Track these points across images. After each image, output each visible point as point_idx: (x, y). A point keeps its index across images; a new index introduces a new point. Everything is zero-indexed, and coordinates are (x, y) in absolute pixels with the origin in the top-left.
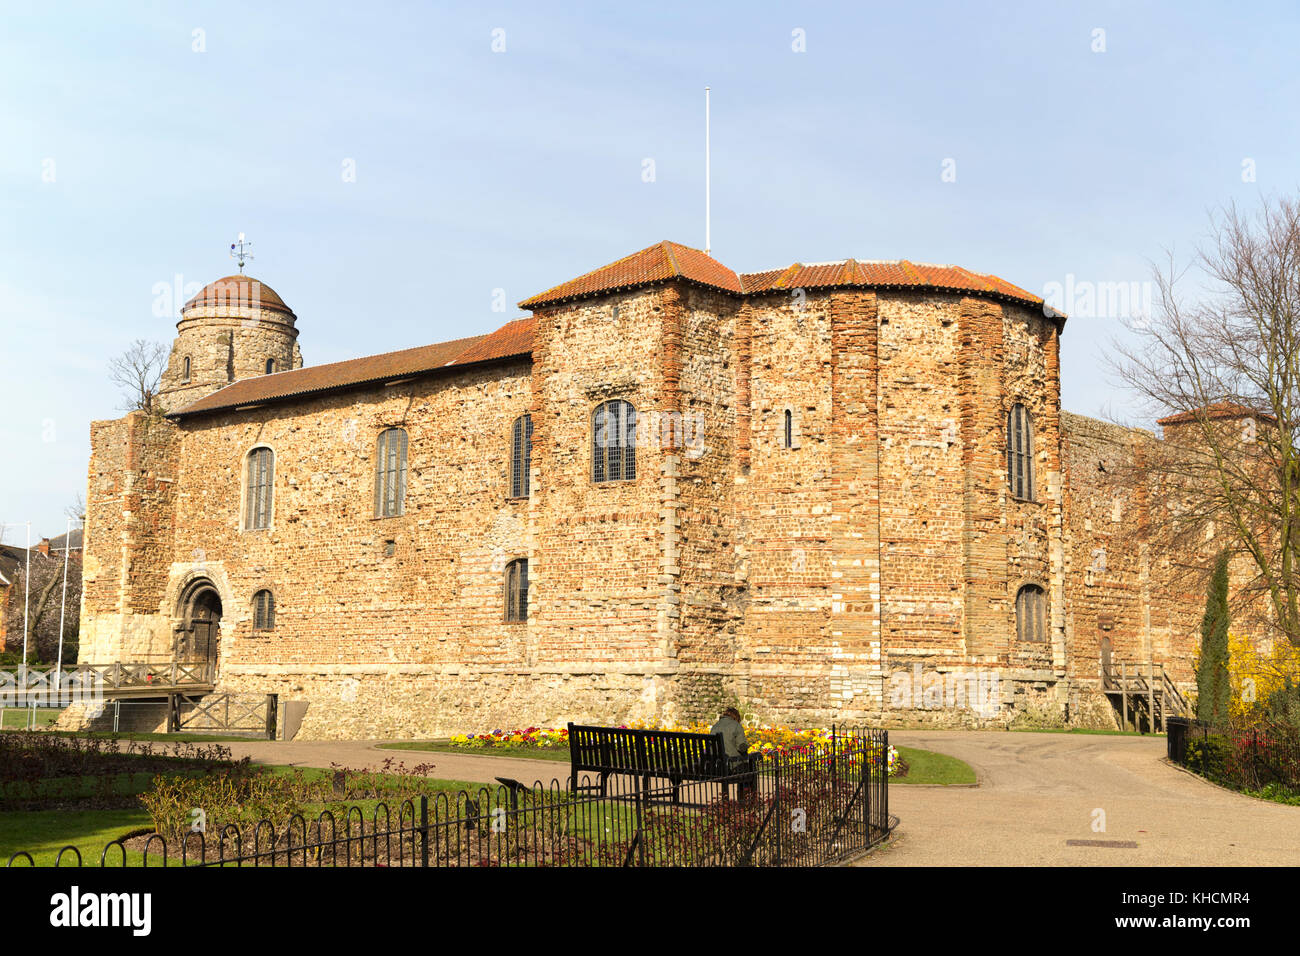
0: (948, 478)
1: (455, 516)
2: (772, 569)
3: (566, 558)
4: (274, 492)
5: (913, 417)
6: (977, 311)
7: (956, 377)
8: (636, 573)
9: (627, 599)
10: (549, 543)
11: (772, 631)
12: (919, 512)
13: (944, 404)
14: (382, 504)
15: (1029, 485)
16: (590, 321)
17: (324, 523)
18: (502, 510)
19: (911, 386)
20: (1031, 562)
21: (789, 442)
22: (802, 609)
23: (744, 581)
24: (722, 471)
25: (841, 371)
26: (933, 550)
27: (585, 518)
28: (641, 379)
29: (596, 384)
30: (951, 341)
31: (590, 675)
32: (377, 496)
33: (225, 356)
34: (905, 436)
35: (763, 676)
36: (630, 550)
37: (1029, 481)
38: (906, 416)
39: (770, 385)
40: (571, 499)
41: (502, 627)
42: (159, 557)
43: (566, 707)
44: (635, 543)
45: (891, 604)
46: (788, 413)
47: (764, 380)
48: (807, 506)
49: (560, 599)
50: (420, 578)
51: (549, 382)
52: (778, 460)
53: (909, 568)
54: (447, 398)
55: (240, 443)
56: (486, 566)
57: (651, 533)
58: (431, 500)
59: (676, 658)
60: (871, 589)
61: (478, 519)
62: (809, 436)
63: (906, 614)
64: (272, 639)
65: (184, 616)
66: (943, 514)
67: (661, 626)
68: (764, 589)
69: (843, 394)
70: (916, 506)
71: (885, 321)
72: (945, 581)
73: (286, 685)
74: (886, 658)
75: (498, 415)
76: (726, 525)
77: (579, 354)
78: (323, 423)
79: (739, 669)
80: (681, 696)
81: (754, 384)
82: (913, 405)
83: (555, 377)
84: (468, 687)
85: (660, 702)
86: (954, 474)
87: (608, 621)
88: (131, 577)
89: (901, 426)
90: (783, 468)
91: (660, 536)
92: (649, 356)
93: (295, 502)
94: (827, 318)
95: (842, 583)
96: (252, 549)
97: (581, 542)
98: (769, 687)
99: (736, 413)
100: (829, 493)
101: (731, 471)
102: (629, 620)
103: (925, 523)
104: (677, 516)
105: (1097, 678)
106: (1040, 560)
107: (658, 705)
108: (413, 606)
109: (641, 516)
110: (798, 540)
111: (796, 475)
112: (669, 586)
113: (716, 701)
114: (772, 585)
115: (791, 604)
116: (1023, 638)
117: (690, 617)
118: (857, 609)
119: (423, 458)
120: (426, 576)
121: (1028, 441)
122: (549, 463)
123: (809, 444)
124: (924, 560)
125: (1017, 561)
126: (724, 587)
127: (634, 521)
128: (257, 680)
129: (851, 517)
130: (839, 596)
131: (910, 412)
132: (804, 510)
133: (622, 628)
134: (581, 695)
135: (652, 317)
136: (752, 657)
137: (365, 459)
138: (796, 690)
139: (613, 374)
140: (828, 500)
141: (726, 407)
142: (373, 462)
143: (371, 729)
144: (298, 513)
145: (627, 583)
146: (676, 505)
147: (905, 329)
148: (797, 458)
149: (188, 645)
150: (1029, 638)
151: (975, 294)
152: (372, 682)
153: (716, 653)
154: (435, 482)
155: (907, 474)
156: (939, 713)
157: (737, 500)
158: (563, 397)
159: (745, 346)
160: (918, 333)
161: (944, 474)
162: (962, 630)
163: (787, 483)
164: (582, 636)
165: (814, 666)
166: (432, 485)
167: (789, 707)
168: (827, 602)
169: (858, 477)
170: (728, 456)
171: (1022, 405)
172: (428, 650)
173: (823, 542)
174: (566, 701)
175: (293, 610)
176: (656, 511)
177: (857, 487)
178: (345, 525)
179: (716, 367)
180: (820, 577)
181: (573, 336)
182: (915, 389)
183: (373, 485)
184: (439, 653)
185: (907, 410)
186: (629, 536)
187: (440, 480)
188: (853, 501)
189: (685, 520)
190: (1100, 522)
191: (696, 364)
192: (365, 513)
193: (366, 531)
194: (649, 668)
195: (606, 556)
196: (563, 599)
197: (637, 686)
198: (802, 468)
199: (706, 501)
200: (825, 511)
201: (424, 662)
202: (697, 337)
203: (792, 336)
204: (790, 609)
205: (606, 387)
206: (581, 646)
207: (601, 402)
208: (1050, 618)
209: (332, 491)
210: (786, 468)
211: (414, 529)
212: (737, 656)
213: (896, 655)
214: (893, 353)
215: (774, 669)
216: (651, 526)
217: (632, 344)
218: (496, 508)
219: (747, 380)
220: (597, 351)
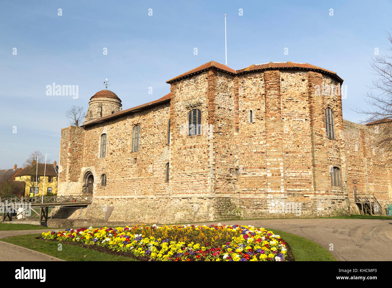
0: (306, 131)
1: (152, 150)
2: (247, 163)
3: (180, 160)
4: (107, 146)
5: (293, 111)
6: (314, 76)
7: (308, 97)
8: (201, 164)
9: (198, 173)
10: (176, 156)
11: (247, 183)
12: (296, 142)
13: (304, 107)
14: (134, 148)
15: (333, 134)
16: (187, 85)
17: (119, 154)
18: (165, 148)
19: (292, 101)
20: (335, 159)
21: (251, 121)
22: (257, 176)
23: (238, 167)
24: (230, 131)
25: (268, 96)
26: (301, 155)
27: (185, 147)
28: (202, 101)
29: (189, 104)
30: (305, 86)
31: (187, 198)
32: (132, 146)
33: (100, 111)
34: (291, 117)
35: (245, 198)
36: (199, 157)
37: (333, 133)
38: (291, 111)
39: (245, 103)
40: (182, 142)
41: (165, 184)
42: (78, 166)
43: (180, 209)
44: (201, 154)
45: (287, 173)
46: (251, 111)
47: (243, 101)
48: (258, 141)
49: (178, 173)
50: (143, 169)
51: (175, 105)
52: (248, 127)
53: (293, 161)
54: (150, 115)
55: (99, 133)
56: (161, 165)
57: (206, 151)
58: (146, 146)
59: (214, 192)
60: (280, 168)
61: (159, 151)
62: (258, 118)
63: (292, 177)
64: (106, 188)
65: (85, 182)
66: (304, 143)
67: (209, 182)
68: (244, 169)
69: (269, 104)
70: (295, 140)
71: (283, 80)
72: (306, 166)
73: (109, 202)
74: (286, 192)
75: (164, 119)
76: (231, 149)
77: (184, 96)
78: (119, 125)
79: (236, 196)
80: (215, 205)
81: (240, 103)
82: (293, 107)
83: (177, 103)
84: (155, 202)
85: (209, 207)
86: (308, 130)
87: (193, 180)
88: (70, 171)
89: (289, 114)
90: (250, 129)
91: (208, 151)
92: (205, 93)
93: (112, 149)
94: (263, 80)
95: (270, 166)
96: (101, 162)
97: (185, 155)
98: (246, 202)
99: (234, 112)
100: (265, 137)
101: (233, 131)
102: (199, 180)
103: (298, 146)
104: (214, 145)
105: (353, 198)
106: (338, 159)
107: (208, 208)
108: (141, 178)
109: (203, 146)
110: (255, 153)
111: (254, 131)
112: (211, 168)
113: (228, 207)
114: (247, 168)
115: (253, 174)
116: (333, 185)
117: (219, 179)
118: (276, 175)
119: (144, 133)
120: (145, 168)
121: (332, 120)
122: (175, 131)
123: (258, 121)
124: (298, 159)
125: (330, 159)
126: (231, 169)
127: (200, 147)
128: (102, 200)
129: (273, 144)
130: (269, 171)
131: (292, 109)
132: (257, 143)
133: (197, 183)
134: (185, 205)
135: (205, 81)
136: (241, 192)
137: (129, 135)
138: (255, 203)
139: (194, 101)
140: (265, 139)
141: (231, 110)
142: (131, 136)
143: (129, 215)
144: (112, 152)
145: (198, 168)
146: (213, 141)
147: (289, 82)
148: (254, 126)
149: (86, 190)
150: (335, 185)
151: (313, 70)
152: (130, 201)
153: (228, 191)
154: (147, 140)
155: (291, 130)
156: (305, 211)
157: (235, 140)
158: (179, 109)
159: (237, 91)
160: (294, 83)
161: (304, 130)
162: (312, 182)
163: (251, 134)
164: (185, 185)
165: (262, 195)
166: (146, 141)
167: (253, 209)
168: (265, 173)
169: (275, 131)
170: (231, 126)
171: (330, 108)
172: (145, 191)
173: (264, 153)
174: (180, 207)
175: (111, 180)
176: (207, 144)
177: (274, 134)
178: (124, 154)
179: (227, 97)
180: (263, 165)
181: (182, 90)
182: (293, 102)
183: (131, 143)
184: (148, 192)
185: (291, 109)
186: (199, 152)
187: (148, 140)
188: (273, 139)
189: (217, 146)
190: (352, 151)
191: (220, 96)
192: (129, 151)
193: (129, 156)
194: (205, 196)
195: (192, 159)
196: (179, 174)
197: (202, 202)
198: (256, 129)
199: (224, 140)
200: (264, 143)
201: (144, 195)
202: (220, 87)
203: (252, 86)
204: (253, 176)
205: (192, 105)
206: (185, 189)
207: (191, 110)
208: (342, 178)
209: (121, 145)
210: (251, 129)
211: (142, 154)
212: (236, 192)
213: (289, 191)
214: (286, 90)
215: (248, 196)
216: (206, 149)
217: (199, 90)
218: (163, 147)
219: (238, 101)
220: (189, 94)
